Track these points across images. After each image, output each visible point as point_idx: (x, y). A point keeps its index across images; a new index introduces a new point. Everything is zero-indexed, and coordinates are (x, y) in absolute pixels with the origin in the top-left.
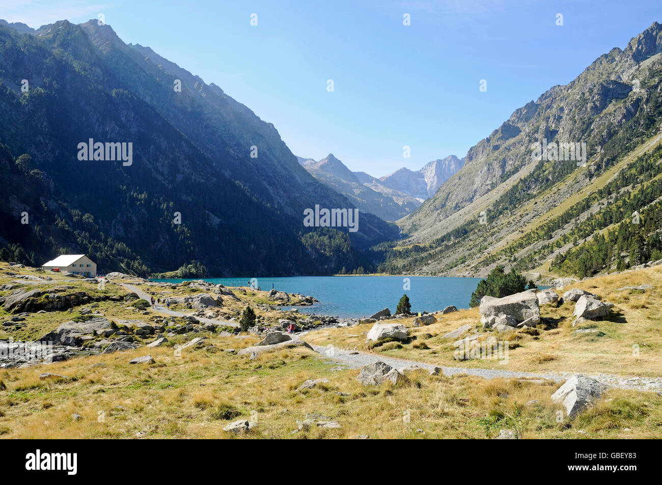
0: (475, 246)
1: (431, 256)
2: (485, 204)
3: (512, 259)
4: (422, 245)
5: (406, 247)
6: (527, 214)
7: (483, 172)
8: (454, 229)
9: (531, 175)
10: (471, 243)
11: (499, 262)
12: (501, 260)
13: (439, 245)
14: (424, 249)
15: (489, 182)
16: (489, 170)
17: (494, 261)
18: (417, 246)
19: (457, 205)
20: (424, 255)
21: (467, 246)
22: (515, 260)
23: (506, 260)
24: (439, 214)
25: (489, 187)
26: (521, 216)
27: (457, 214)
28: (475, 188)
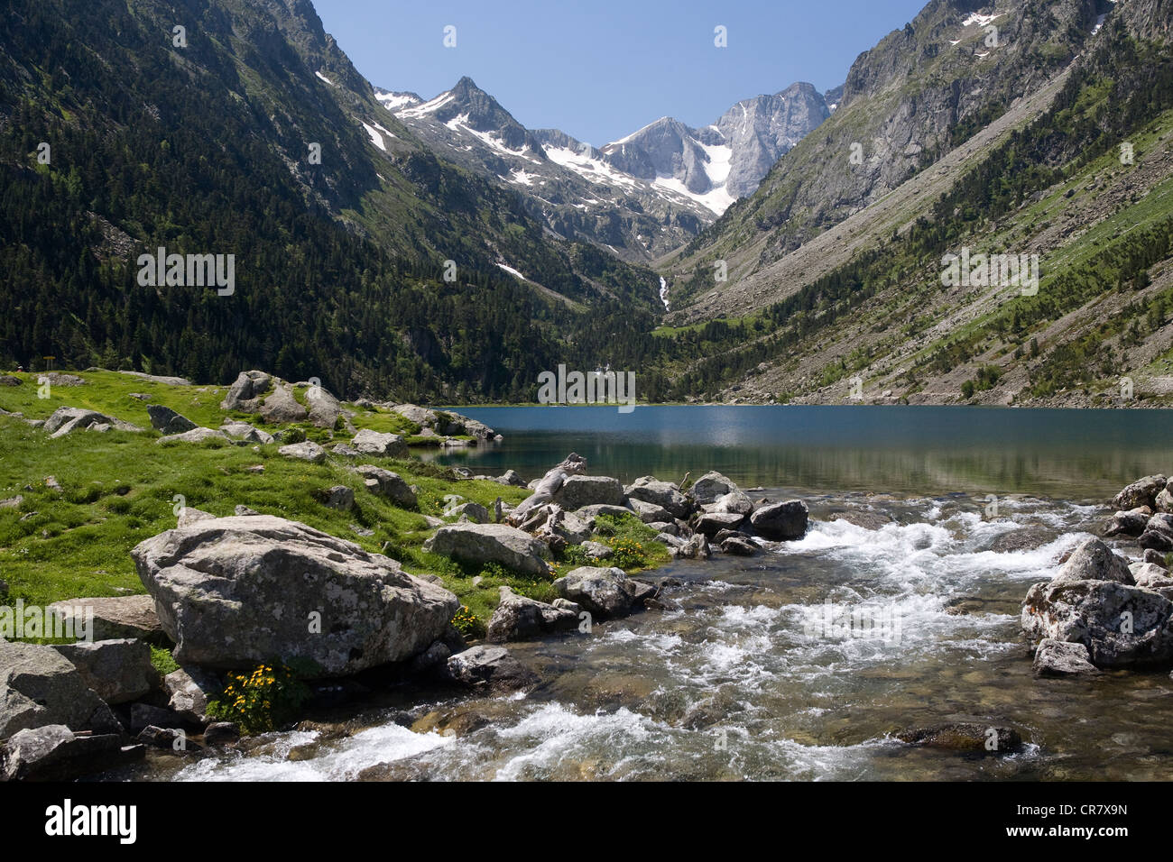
0: (897, 319)
1: (764, 352)
2: (910, 206)
3: (1027, 348)
4: (733, 323)
5: (686, 329)
6: (1046, 226)
7: (897, 119)
8: (822, 276)
9: (1046, 120)
10: (883, 310)
11: (983, 358)
12: (990, 353)
13: (782, 323)
14: (740, 333)
15: (914, 148)
16: (913, 114)
17: (966, 357)
18: (718, 323)
19: (822, 215)
20: (741, 348)
21: (872, 320)
22: (1035, 353)
23: (1004, 352)
24: (772, 240)
25: (914, 162)
26: (1027, 231)
27: (825, 238)
28: (875, 165)
